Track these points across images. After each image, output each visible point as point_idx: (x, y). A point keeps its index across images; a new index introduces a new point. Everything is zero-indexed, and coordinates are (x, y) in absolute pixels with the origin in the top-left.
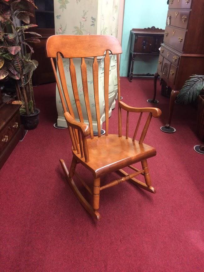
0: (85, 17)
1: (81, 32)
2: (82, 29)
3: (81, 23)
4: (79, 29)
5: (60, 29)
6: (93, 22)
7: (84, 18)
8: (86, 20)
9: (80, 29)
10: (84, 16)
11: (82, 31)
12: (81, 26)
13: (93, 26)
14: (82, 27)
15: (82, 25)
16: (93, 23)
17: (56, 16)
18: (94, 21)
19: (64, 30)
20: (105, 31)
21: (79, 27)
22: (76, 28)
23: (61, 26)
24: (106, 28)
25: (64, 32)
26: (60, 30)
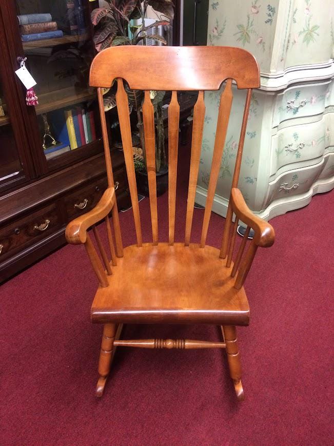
0: (257, 5)
1: (248, 35)
2: (250, 28)
3: (249, 18)
4: (245, 29)
5: (216, 29)
6: (270, 15)
7: (255, 7)
8: (258, 12)
9: (247, 29)
10: (255, 4)
11: (250, 34)
12: (248, 22)
13: (269, 23)
14: (250, 26)
15: (250, 22)
16: (270, 18)
17: (212, 5)
18: (271, 13)
19: (222, 32)
20: (313, 33)
21: (245, 25)
22: (240, 26)
23: (217, 22)
24: (316, 27)
25: (221, 34)
26: (215, 31)
